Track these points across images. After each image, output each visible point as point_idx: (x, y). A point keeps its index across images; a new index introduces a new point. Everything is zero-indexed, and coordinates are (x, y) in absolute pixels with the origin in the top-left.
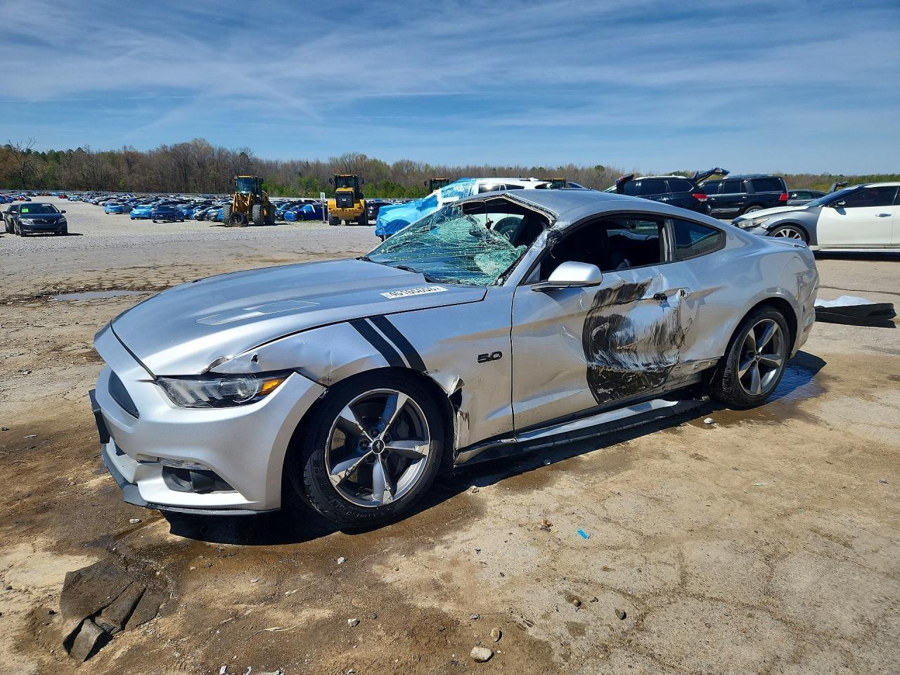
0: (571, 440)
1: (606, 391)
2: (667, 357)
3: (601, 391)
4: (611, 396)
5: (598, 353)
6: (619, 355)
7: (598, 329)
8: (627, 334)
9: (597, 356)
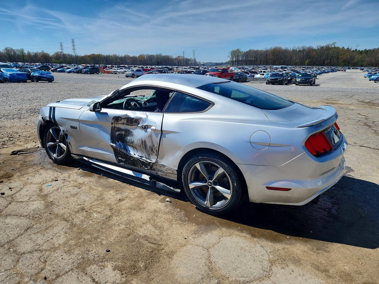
0: (107, 171)
1: (122, 159)
2: (152, 158)
3: (120, 158)
4: (124, 162)
5: (118, 142)
6: (129, 147)
7: (119, 132)
8: (131, 139)
9: (118, 143)
